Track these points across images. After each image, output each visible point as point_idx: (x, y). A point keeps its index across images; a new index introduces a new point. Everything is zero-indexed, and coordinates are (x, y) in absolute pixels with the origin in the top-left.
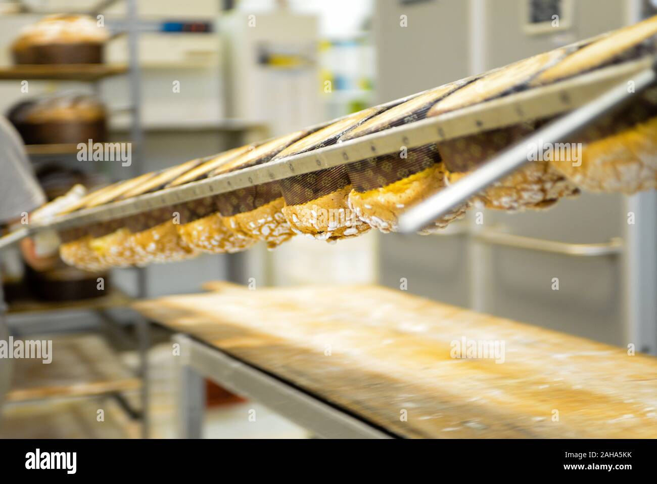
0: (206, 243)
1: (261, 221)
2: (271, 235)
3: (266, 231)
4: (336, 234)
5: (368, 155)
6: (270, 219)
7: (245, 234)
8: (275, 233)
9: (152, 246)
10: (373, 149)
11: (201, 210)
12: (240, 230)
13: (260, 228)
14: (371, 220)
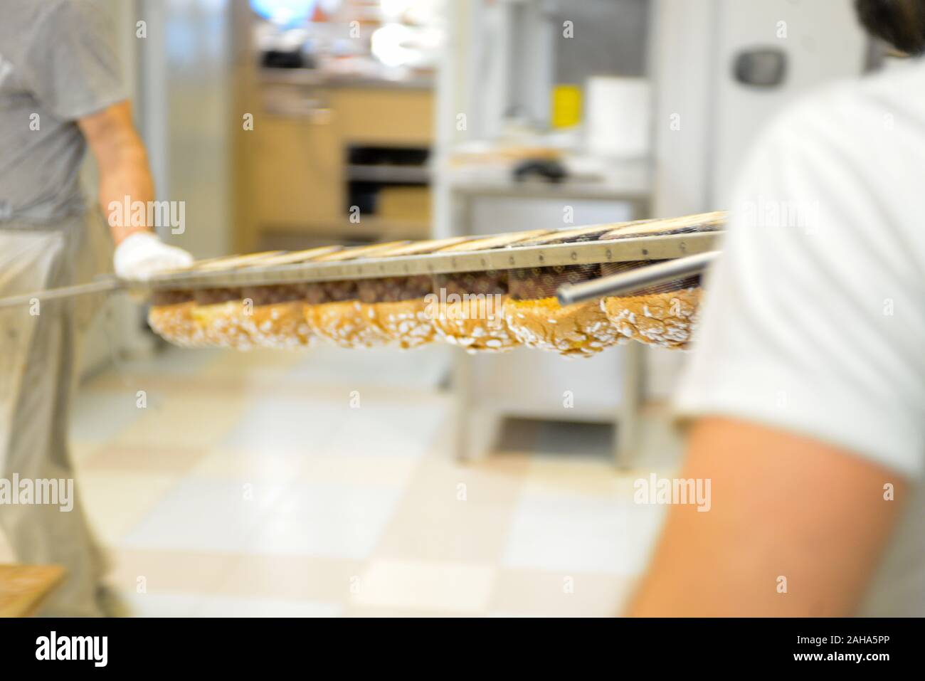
0: (333, 332)
1: (402, 316)
2: (407, 334)
3: (403, 328)
4: (480, 343)
5: (535, 263)
6: (411, 316)
7: (381, 327)
8: (413, 333)
9: (267, 325)
10: (541, 258)
11: (337, 294)
12: (376, 321)
13: (398, 323)
14: (520, 330)
